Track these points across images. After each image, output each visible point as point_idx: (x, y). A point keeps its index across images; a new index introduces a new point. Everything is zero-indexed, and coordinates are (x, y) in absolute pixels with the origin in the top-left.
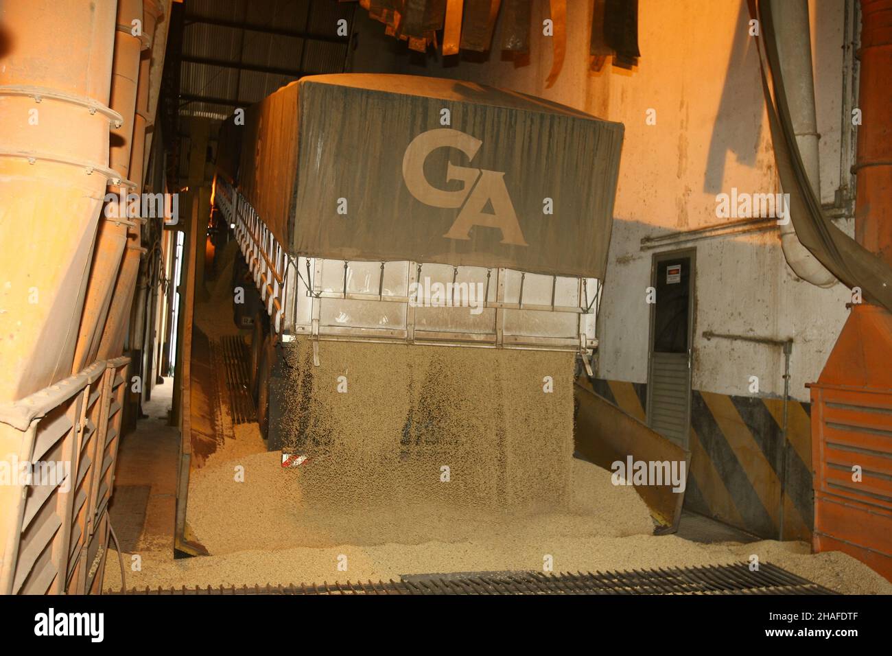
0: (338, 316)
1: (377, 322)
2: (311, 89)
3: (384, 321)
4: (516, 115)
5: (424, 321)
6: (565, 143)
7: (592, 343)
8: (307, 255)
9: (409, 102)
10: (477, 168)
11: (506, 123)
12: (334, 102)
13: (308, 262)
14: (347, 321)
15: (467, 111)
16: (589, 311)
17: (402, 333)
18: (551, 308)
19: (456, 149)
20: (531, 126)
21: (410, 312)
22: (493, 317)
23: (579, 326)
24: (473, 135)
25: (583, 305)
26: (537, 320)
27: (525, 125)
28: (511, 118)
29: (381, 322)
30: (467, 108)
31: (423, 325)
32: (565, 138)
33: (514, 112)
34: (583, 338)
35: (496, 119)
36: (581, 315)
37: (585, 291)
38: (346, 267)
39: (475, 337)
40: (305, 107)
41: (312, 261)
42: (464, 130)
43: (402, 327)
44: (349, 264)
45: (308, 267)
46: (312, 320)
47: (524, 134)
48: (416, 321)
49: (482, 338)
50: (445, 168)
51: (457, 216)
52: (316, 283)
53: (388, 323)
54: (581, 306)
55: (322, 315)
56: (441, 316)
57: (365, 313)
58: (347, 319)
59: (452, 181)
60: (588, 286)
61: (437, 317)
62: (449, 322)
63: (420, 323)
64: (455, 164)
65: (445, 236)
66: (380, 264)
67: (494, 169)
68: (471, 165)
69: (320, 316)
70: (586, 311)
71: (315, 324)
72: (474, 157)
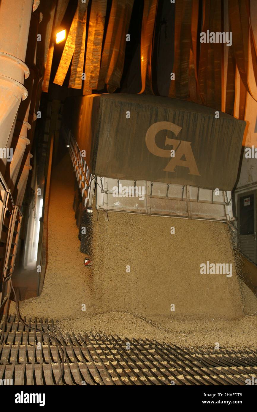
0: (115, 202)
1: (133, 205)
2: (106, 102)
3: (136, 205)
4: (198, 116)
5: (155, 206)
6: (219, 130)
7: (232, 219)
8: (101, 176)
9: (150, 109)
10: (179, 140)
11: (193, 120)
12: (116, 108)
13: (101, 179)
14: (120, 205)
15: (176, 114)
16: (229, 204)
17: (145, 210)
18: (211, 202)
19: (170, 131)
20: (204, 122)
21: (148, 201)
22: (186, 206)
23: (225, 211)
24: (178, 125)
25: (226, 201)
26: (205, 208)
27: (201, 121)
28: (195, 118)
29: (135, 206)
30: (175, 112)
31: (154, 208)
32: (220, 127)
33: (197, 115)
34: (228, 216)
35: (188, 118)
36: (226, 206)
37: (226, 195)
38: (118, 182)
39: (178, 214)
40: (103, 109)
41: (103, 178)
42: (174, 122)
43: (145, 208)
44: (120, 181)
45: (101, 181)
46: (104, 203)
47: (201, 125)
48: (151, 206)
49: (181, 214)
50: (165, 139)
51: (169, 161)
52: (105, 187)
53: (138, 207)
54: (225, 202)
55: (108, 202)
56: (162, 204)
57: (128, 201)
58: (119, 204)
59: (168, 145)
60: (228, 194)
61: (161, 205)
62: (166, 207)
63: (153, 207)
64: (169, 137)
65: (163, 170)
66: (134, 181)
67: (186, 141)
68: (176, 138)
69: (107, 202)
70: (228, 204)
71: (105, 205)
72: (178, 135)
